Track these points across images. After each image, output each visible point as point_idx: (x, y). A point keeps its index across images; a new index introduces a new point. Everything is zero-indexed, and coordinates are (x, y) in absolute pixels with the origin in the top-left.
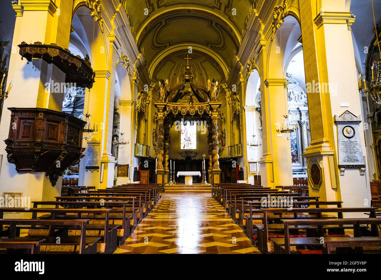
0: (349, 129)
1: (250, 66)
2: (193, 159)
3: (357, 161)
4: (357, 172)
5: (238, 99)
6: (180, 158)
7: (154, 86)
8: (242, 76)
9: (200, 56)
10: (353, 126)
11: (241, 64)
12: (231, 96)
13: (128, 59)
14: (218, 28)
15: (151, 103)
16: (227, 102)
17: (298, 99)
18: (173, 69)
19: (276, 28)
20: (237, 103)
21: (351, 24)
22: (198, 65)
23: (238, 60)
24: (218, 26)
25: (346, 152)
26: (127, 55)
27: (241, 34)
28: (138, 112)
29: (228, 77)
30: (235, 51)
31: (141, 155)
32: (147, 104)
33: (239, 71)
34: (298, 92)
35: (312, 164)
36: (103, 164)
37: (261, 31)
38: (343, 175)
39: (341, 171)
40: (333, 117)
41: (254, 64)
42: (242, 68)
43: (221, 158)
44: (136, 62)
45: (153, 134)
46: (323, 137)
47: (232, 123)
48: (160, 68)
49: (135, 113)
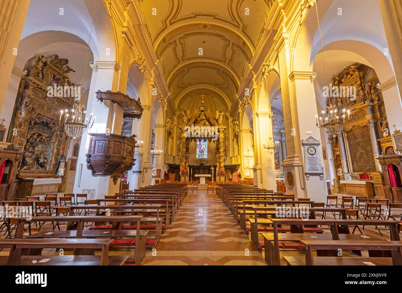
0: (312, 149)
1: (246, 102)
2: (205, 165)
3: (318, 170)
4: (318, 177)
5: (238, 124)
6: (196, 164)
7: (178, 114)
8: (240, 108)
9: (211, 93)
10: (315, 147)
11: (239, 100)
12: (232, 121)
13: (162, 96)
14: (224, 74)
15: (176, 125)
16: (230, 125)
17: (279, 124)
18: (192, 102)
19: (264, 78)
20: (237, 127)
21: (314, 79)
22: (210, 100)
23: (238, 97)
24: (224, 73)
25: (310, 164)
26: (161, 94)
27: (240, 79)
28: (167, 132)
29: (230, 108)
30: (235, 91)
31: (169, 163)
32: (173, 127)
33: (238, 105)
34: (279, 120)
35: (288, 171)
36: (145, 169)
37: (254, 79)
38: (308, 180)
39: (307, 177)
40: (301, 140)
41: (248, 101)
42: (240, 103)
43: (225, 165)
44: (167, 98)
45: (177, 147)
46: (295, 154)
47: (233, 140)
48: (183, 101)
49: (165, 133)
